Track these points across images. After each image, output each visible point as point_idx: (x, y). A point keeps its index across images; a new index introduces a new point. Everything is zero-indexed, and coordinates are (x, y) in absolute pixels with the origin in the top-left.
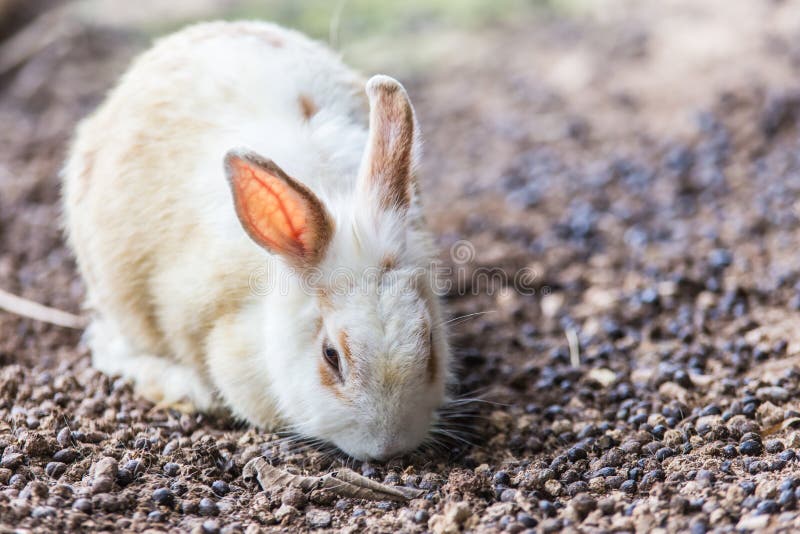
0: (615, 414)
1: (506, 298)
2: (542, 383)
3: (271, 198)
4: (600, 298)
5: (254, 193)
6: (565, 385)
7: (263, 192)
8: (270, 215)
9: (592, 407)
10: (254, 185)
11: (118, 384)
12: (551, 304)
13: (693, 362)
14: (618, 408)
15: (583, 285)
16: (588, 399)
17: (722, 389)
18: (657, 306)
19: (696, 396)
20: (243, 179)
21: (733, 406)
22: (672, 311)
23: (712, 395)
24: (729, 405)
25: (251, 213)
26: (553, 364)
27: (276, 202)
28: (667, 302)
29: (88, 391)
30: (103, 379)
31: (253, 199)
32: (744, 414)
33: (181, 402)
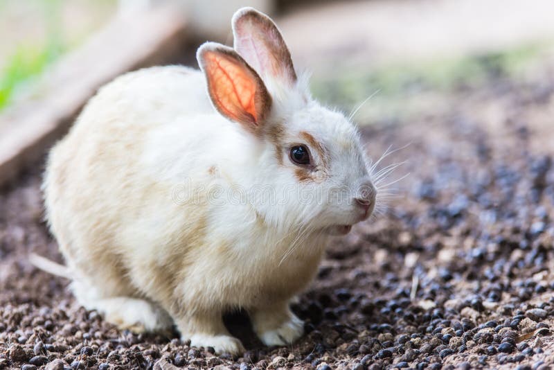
0: (426, 328)
1: (381, 256)
2: (384, 310)
3: (228, 83)
4: (445, 256)
5: (219, 78)
6: (398, 310)
7: (224, 78)
8: (229, 95)
9: (411, 324)
10: (219, 73)
11: (93, 315)
12: (411, 259)
13: (492, 294)
14: (428, 325)
15: (439, 247)
16: (410, 319)
17: (503, 310)
18: (482, 259)
19: (483, 316)
20: (212, 68)
21: (506, 321)
22: (491, 263)
23: (494, 315)
24: (503, 321)
25: (218, 93)
26: (397, 298)
27: (231, 86)
28: (491, 256)
29: (71, 320)
30: (83, 312)
31: (219, 83)
32: (511, 326)
33: (136, 325)
